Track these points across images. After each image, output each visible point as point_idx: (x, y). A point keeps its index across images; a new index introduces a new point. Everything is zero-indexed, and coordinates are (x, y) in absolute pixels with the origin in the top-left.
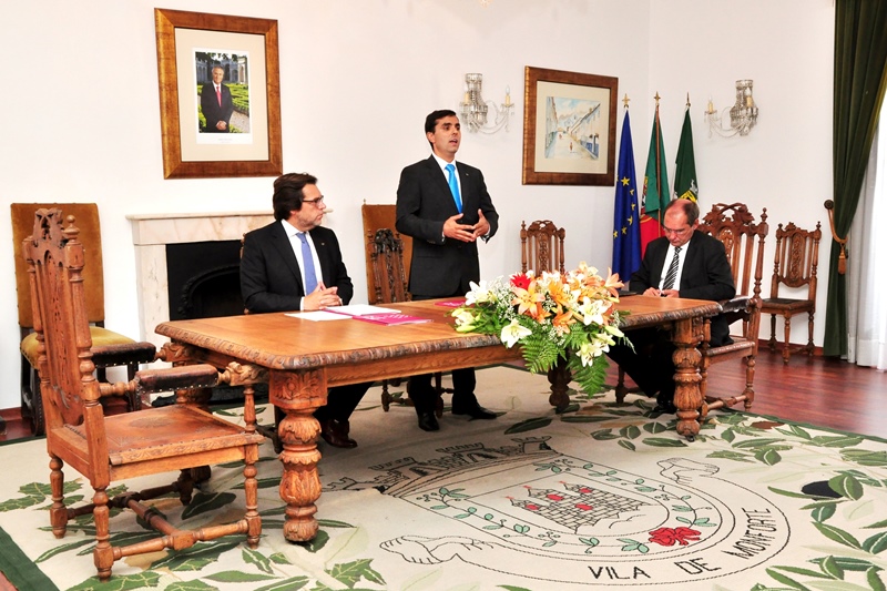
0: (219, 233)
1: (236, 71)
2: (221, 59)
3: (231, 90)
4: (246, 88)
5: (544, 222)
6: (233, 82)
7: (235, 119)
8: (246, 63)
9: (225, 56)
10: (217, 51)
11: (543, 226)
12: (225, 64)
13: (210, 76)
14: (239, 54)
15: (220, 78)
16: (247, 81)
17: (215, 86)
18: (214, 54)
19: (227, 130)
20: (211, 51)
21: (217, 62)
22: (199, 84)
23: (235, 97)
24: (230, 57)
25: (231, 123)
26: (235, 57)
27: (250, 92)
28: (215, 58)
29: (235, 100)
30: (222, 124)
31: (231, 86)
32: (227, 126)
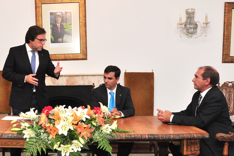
0: (54, 83)
1: (67, 18)
2: (60, 14)
3: (64, 26)
4: (71, 24)
5: (231, 82)
6: (65, 23)
7: (66, 37)
8: (71, 15)
9: (62, 12)
10: (58, 11)
11: (230, 84)
12: (62, 16)
13: (56, 21)
14: (68, 11)
15: (60, 21)
16: (71, 22)
17: (58, 25)
18: (57, 12)
19: (62, 42)
20: (56, 11)
21: (59, 15)
22: (51, 24)
23: (66, 28)
24: (64, 13)
25: (64, 39)
26: (66, 13)
27: (72, 26)
28: (58, 14)
29: (66, 30)
30: (60, 40)
31: (64, 24)
32: (62, 40)
